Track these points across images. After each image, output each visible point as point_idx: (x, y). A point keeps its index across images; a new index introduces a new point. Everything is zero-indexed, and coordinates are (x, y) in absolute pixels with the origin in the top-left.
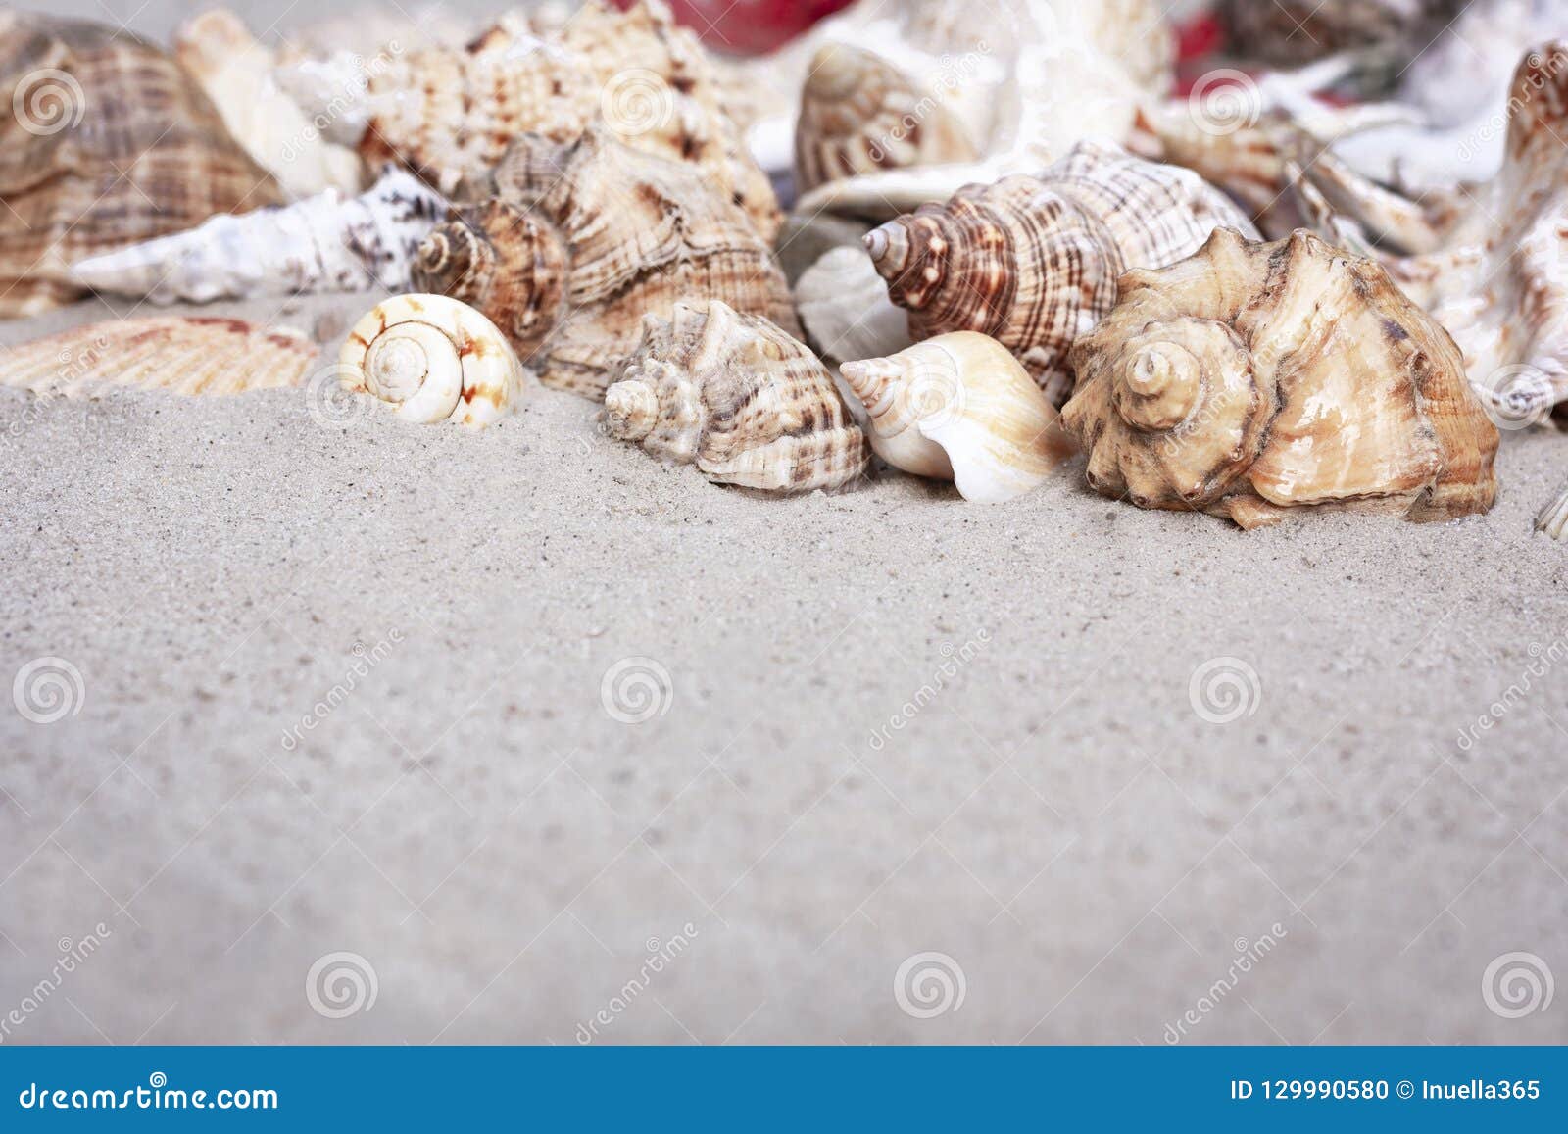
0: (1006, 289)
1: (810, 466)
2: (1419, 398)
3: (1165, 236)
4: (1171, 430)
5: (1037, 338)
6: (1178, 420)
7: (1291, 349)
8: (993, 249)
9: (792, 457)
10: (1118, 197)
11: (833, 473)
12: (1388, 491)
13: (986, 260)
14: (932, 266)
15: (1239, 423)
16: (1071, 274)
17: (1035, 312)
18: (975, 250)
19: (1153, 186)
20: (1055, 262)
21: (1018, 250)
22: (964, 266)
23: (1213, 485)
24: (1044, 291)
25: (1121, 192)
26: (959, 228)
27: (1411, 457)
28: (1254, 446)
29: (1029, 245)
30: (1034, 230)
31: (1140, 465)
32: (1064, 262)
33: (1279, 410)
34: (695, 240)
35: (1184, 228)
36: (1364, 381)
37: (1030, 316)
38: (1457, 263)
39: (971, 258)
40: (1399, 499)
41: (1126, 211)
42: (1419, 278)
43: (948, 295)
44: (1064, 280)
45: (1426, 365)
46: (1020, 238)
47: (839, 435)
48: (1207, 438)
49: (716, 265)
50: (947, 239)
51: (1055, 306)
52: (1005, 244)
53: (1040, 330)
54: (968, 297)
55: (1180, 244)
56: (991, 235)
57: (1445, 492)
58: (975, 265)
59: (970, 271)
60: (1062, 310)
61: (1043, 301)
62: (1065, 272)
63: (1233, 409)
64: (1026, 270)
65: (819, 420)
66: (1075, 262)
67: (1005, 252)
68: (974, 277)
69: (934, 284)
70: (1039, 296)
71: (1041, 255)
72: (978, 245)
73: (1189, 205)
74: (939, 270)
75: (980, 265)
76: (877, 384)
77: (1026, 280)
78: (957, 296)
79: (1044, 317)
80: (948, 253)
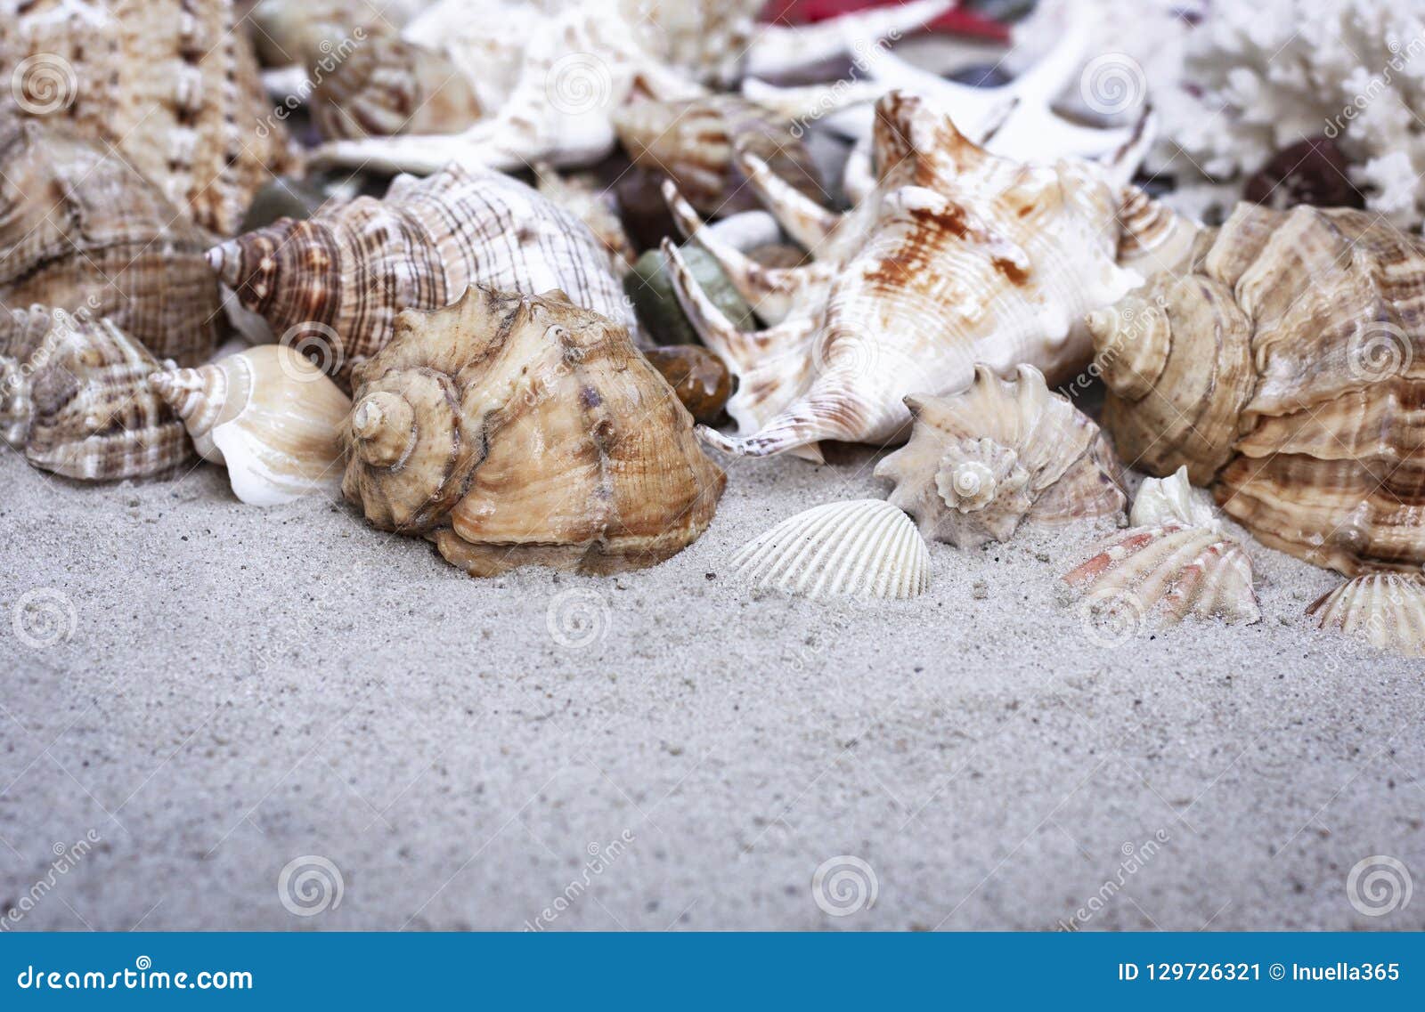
0: (327, 306)
1: (119, 460)
2: (604, 458)
3: (488, 261)
4: (389, 468)
5: (358, 348)
6: (393, 461)
7: (495, 408)
8: (317, 271)
9: (100, 452)
10: (456, 220)
11: (144, 466)
12: (560, 541)
13: (310, 281)
14: (261, 282)
15: (440, 470)
16: (386, 296)
17: (356, 326)
18: (301, 271)
19: (489, 213)
20: (374, 283)
21: (344, 271)
22: (292, 283)
23: (422, 518)
24: (364, 309)
25: (460, 216)
26: (291, 250)
27: (581, 514)
28: (458, 487)
29: (354, 267)
30: (362, 254)
31: (370, 492)
32: (381, 285)
33: (483, 459)
34: (94, 234)
35: (507, 255)
36: (555, 441)
37: (352, 329)
38: (813, 280)
39: (298, 276)
40: (572, 549)
41: (460, 236)
42: (780, 289)
43: (279, 307)
44: (381, 301)
45: (611, 431)
46: (348, 261)
47: (151, 432)
48: (415, 480)
49: (111, 256)
50: (278, 260)
51: (372, 323)
52: (330, 267)
53: (361, 342)
54: (294, 310)
55: (500, 270)
56: (317, 258)
57: (620, 543)
58: (300, 284)
59: (296, 289)
60: (378, 327)
61: (363, 317)
62: (381, 294)
63: (437, 457)
64: (350, 290)
65: (129, 421)
66: (390, 286)
67: (329, 274)
68: (298, 294)
69: (265, 298)
70: (359, 313)
71: (364, 277)
72: (304, 266)
73: (516, 233)
74: (268, 287)
75: (304, 285)
76: (180, 394)
77: (348, 298)
78: (285, 309)
79: (364, 331)
80: (277, 272)
